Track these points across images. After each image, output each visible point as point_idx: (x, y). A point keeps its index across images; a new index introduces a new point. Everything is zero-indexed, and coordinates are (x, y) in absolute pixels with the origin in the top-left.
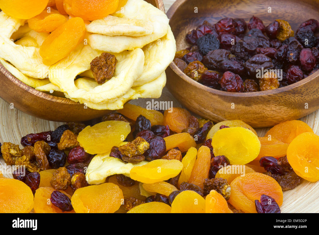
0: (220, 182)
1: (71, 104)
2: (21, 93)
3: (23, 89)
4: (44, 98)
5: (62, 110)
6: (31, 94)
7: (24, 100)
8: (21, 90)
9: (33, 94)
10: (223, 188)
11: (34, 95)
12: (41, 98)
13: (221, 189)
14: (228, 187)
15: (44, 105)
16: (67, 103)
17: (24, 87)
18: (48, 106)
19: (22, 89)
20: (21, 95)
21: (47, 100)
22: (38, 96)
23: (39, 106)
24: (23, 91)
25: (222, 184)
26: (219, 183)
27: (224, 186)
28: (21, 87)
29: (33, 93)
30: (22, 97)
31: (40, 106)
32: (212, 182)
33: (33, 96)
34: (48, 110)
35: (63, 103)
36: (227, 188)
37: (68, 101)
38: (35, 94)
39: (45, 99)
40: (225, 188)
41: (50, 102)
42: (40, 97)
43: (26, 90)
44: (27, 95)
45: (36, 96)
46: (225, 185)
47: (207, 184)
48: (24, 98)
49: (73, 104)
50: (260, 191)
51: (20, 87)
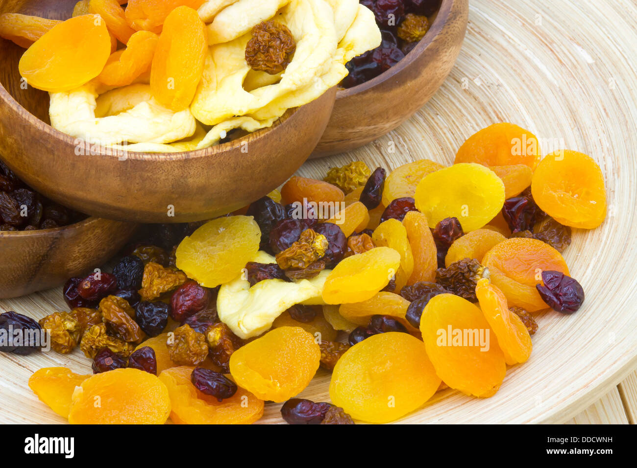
0: (470, 265)
1: (264, 136)
2: (180, 170)
3: (180, 161)
4: (220, 151)
5: (257, 156)
6: (196, 159)
7: (190, 180)
8: (177, 164)
9: (199, 156)
10: (475, 273)
11: (202, 157)
12: (216, 155)
13: (472, 276)
14: (484, 269)
15: (227, 164)
16: (258, 137)
17: (179, 156)
18: (234, 163)
19: (177, 161)
20: (182, 175)
21: (226, 152)
22: (208, 155)
23: (220, 173)
24: (182, 165)
25: (473, 266)
26: (468, 266)
27: (477, 270)
28: (174, 159)
29: (197, 155)
30: (186, 177)
31: (222, 172)
32: (455, 269)
33: (201, 160)
34: (237, 171)
35: (252, 141)
36: (483, 272)
37: (258, 134)
38: (203, 155)
39: (222, 153)
40: (479, 273)
41: (233, 152)
42: (213, 154)
43: (184, 158)
44: (191, 168)
45: (205, 157)
46: (479, 267)
47: (446, 275)
48: (189, 176)
49: (267, 134)
50: (532, 265)
51: (173, 161)
